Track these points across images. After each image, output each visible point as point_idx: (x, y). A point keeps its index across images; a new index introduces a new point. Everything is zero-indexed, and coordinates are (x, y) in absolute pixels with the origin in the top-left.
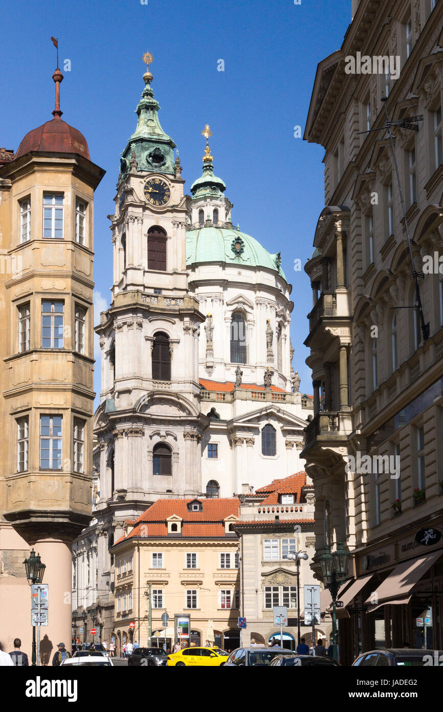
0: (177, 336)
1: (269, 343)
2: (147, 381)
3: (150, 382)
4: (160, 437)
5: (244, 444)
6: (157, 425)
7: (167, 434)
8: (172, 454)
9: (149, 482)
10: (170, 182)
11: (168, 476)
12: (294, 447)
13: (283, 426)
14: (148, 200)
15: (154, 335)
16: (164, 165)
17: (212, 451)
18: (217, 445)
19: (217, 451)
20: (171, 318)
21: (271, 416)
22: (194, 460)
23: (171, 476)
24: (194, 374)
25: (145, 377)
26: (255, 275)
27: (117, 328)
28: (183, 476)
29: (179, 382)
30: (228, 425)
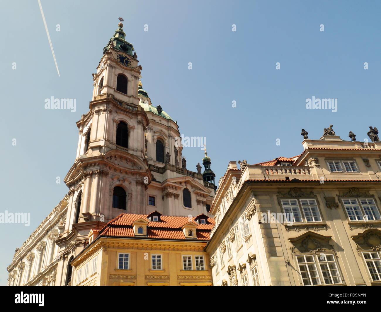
0: (133, 125)
2: (112, 144)
3: (114, 146)
4: (119, 181)
5: (173, 197)
6: (118, 173)
7: (124, 180)
8: (127, 194)
9: (110, 211)
10: (131, 59)
11: (123, 210)
12: (202, 204)
13: (195, 190)
14: (119, 61)
15: (119, 121)
16: (128, 52)
17: (151, 201)
18: (154, 198)
19: (154, 201)
20: (130, 115)
21: (188, 184)
22: (143, 200)
23: (125, 210)
24: (143, 148)
25: (111, 141)
26: (168, 124)
27: (95, 113)
28: (134, 210)
29: (133, 150)
30: (162, 185)
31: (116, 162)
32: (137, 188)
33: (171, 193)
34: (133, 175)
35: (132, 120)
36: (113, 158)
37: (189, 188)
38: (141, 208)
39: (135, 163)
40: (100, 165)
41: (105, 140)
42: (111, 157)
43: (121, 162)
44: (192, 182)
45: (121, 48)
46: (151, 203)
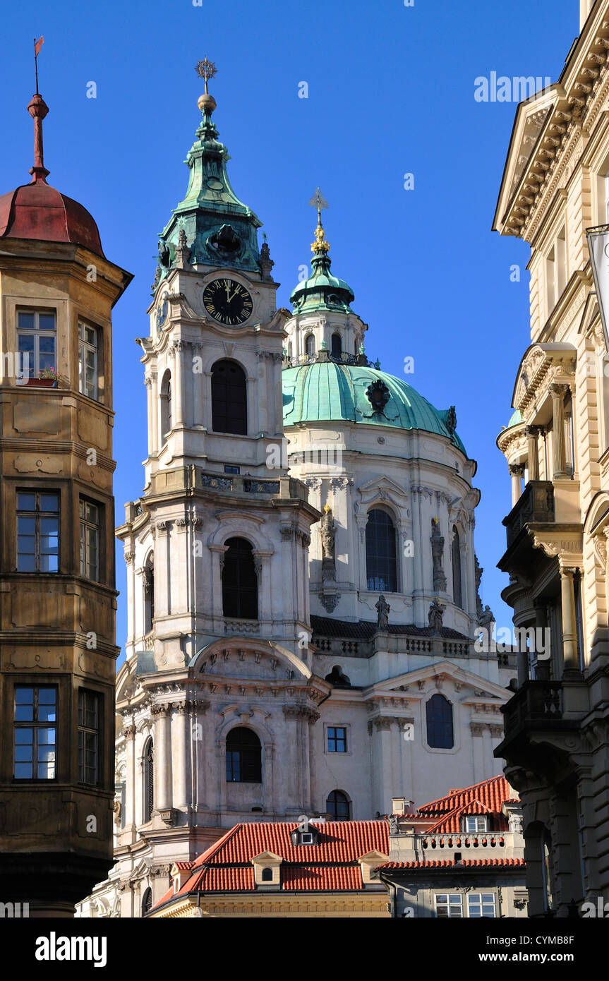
0: (269, 544)
1: (437, 558)
2: (213, 620)
3: (219, 623)
4: (239, 715)
5: (394, 727)
6: (234, 696)
7: (252, 711)
8: (262, 745)
9: (220, 793)
10: (251, 286)
11: (255, 784)
12: (486, 733)
13: (466, 697)
14: (211, 315)
15: (226, 543)
16: (239, 256)
17: (336, 739)
18: (345, 729)
19: (345, 740)
20: (257, 514)
21: (443, 680)
22: (303, 755)
23: (260, 784)
24: (301, 609)
25: (209, 613)
26: (410, 445)
27: (157, 530)
28: (282, 783)
29: (273, 623)
30: (364, 695)
31: (228, 667)
32: (288, 727)
33: (387, 717)
34: (275, 695)
35: (264, 529)
36: (219, 660)
37: (448, 691)
38: (298, 774)
39: (277, 661)
40: (186, 686)
41: (193, 616)
42: (212, 657)
43: (241, 663)
44: (456, 676)
45: (216, 245)
46: (336, 744)
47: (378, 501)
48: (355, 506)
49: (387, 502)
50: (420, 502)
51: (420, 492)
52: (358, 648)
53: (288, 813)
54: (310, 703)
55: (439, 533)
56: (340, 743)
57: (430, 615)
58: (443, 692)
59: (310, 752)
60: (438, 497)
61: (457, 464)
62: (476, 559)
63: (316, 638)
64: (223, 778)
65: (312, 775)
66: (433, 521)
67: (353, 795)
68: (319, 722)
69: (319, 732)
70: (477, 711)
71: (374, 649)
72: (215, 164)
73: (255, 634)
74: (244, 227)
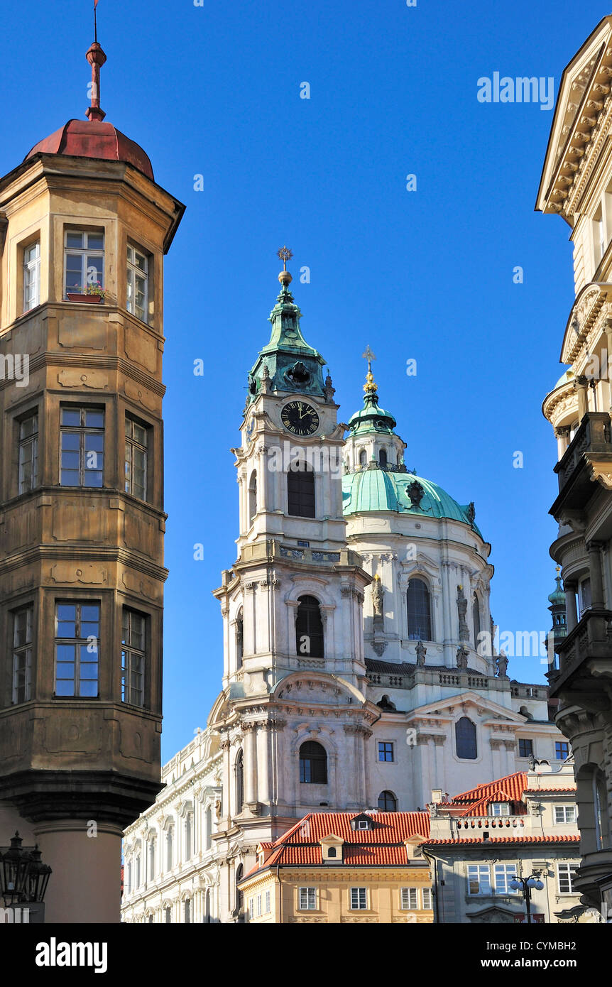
0: (332, 601)
1: (462, 616)
2: (289, 658)
3: (293, 660)
4: (310, 732)
5: (431, 742)
6: (305, 716)
7: (319, 728)
8: (328, 756)
9: (295, 791)
10: (318, 407)
11: (322, 785)
12: (502, 748)
13: (487, 720)
14: (288, 428)
15: (298, 600)
16: (309, 385)
17: (385, 751)
18: (392, 744)
19: (392, 752)
20: (323, 577)
21: (469, 706)
22: (360, 763)
23: (325, 785)
24: (357, 651)
25: (286, 652)
26: (440, 530)
27: (245, 589)
28: (343, 785)
29: (336, 661)
30: (407, 718)
31: (301, 694)
32: (347, 741)
33: (424, 735)
34: (337, 716)
35: (328, 589)
36: (293, 689)
37: (472, 714)
38: (356, 778)
39: (339, 690)
40: (268, 708)
41: (273, 655)
42: (288, 687)
43: (311, 692)
44: (478, 704)
45: (291, 377)
46: (385, 755)
47: (416, 572)
48: (399, 575)
49: (423, 572)
50: (448, 573)
51: (448, 565)
52: (402, 682)
53: (348, 807)
54: (365, 723)
55: (463, 596)
56: (388, 755)
57: (457, 656)
58: (469, 716)
59: (365, 761)
60: (462, 569)
61: (476, 546)
62: (491, 618)
63: (370, 673)
64: (298, 780)
65: (367, 779)
66: (458, 587)
67: (399, 795)
68: (372, 737)
69: (372, 745)
70: (495, 730)
71: (414, 682)
72: (291, 320)
73: (321, 669)
74: (313, 364)
